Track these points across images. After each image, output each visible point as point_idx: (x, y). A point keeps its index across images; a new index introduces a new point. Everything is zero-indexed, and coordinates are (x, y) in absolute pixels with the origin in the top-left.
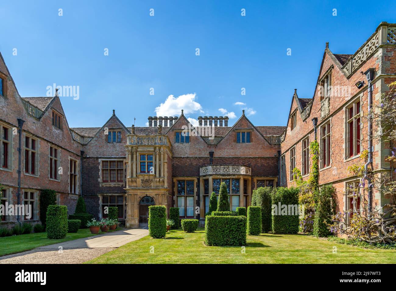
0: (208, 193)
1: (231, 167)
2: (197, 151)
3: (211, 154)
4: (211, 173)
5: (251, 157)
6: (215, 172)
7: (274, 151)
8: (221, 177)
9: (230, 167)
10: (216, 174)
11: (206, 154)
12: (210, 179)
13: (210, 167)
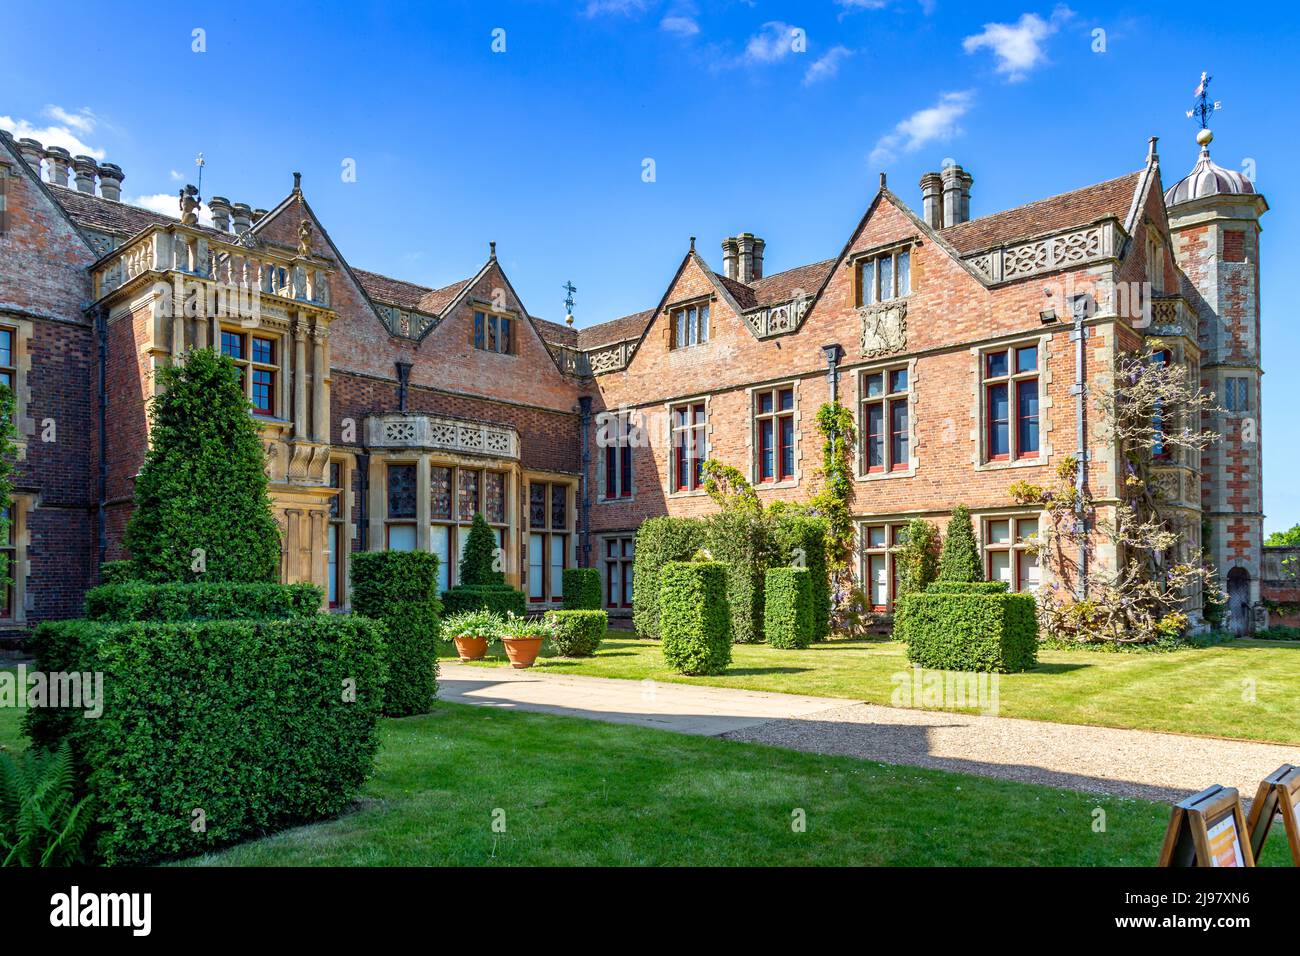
0: (414, 515)
1: (485, 430)
2: (353, 351)
3: (402, 370)
4: (427, 443)
5: (514, 402)
6: (439, 440)
7: (570, 393)
8: (457, 460)
9: (482, 427)
10: (442, 450)
11: (382, 368)
12: (425, 463)
13: (425, 419)
